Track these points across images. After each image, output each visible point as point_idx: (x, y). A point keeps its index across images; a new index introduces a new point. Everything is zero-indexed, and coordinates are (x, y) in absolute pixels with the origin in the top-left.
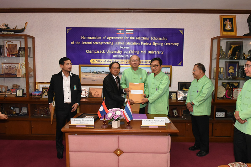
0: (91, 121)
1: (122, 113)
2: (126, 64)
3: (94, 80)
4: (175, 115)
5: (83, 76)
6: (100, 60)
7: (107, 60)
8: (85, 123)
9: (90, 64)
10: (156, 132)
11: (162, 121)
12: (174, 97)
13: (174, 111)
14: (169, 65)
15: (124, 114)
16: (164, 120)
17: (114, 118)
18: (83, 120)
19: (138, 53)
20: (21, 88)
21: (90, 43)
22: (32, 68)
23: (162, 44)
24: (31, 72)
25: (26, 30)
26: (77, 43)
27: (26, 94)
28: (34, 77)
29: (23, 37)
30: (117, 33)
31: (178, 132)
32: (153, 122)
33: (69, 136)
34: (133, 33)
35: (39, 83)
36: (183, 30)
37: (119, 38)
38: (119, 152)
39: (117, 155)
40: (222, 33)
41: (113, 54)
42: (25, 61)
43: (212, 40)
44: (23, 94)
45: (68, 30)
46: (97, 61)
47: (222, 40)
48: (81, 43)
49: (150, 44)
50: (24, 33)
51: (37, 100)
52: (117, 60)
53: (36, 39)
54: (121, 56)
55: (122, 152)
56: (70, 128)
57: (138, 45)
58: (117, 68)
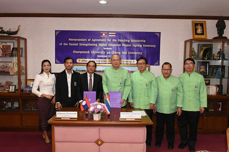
2: (109, 64)
6: (86, 60)
8: (69, 116)
10: (132, 124)
11: (138, 114)
19: (119, 53)
20: (14, 85)
21: (77, 45)
22: (24, 66)
23: (141, 46)
24: (23, 70)
25: (19, 33)
26: (65, 44)
27: (18, 90)
28: (25, 74)
29: (16, 39)
30: (101, 36)
31: (153, 124)
32: (130, 115)
33: (55, 127)
34: (115, 36)
35: (30, 79)
36: (160, 33)
37: (102, 40)
38: (100, 142)
39: (99, 145)
40: (194, 37)
41: (97, 54)
42: (18, 60)
43: (186, 42)
44: (15, 90)
45: (57, 33)
46: (83, 61)
47: (194, 42)
48: (68, 44)
49: (130, 45)
50: (17, 35)
51: (28, 96)
52: (101, 60)
53: (28, 41)
54: (104, 56)
55: (103, 142)
56: (56, 120)
57: (120, 47)
58: (93, 66)
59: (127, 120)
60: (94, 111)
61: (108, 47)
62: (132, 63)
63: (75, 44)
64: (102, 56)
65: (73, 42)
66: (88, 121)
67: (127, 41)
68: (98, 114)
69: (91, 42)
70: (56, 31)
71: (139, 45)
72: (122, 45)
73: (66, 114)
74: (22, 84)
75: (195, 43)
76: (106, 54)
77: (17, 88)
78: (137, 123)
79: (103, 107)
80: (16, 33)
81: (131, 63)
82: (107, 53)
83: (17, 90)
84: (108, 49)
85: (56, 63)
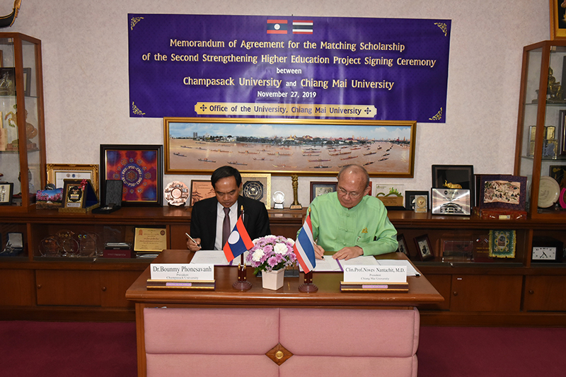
0: (205, 270)
2: (292, 117)
3: (206, 160)
4: (424, 255)
5: (174, 148)
6: (222, 105)
7: (240, 105)
8: (189, 276)
9: (194, 114)
10: (382, 301)
11: (398, 270)
12: (421, 206)
13: (420, 243)
14: (408, 118)
15: (295, 251)
16: (405, 267)
17: (269, 262)
18: (183, 268)
19: (325, 86)
20: (7, 183)
21: (195, 58)
22: (36, 125)
23: (390, 63)
24: (32, 137)
25: (17, 21)
26: (159, 57)
27: (21, 197)
28: (41, 150)
29: (10, 40)
30: (269, 32)
31: (440, 301)
32: (373, 273)
33: (146, 310)
34: (312, 31)
35: (56, 165)
36: (448, 22)
37: (272, 45)
38: (279, 352)
39: (279, 363)
40: (555, 34)
41: (257, 88)
42: (17, 106)
43: (527, 50)
44: (12, 196)
45: (134, 21)
46: (214, 108)
47: (555, 52)
48: (169, 58)
49: (356, 61)
50: (11, 30)
51: (50, 214)
52: (267, 105)
53: (44, 47)
54: (279, 95)
55: (288, 354)
56: (149, 289)
57: (326, 65)
59: (365, 288)
60: (266, 263)
61: (288, 65)
62: (363, 115)
63: (189, 58)
64: (271, 94)
65: (183, 50)
66: (245, 290)
67: (347, 46)
68: (276, 272)
69: (239, 51)
70: (130, 16)
71: (383, 61)
72: (332, 60)
73: (180, 272)
74: (31, 179)
75: (557, 53)
76: (282, 89)
77: (17, 191)
78: (394, 298)
79: (292, 249)
80: (7, 21)
81: (360, 116)
82: (288, 84)
83: (18, 196)
84: (288, 71)
85: (132, 115)
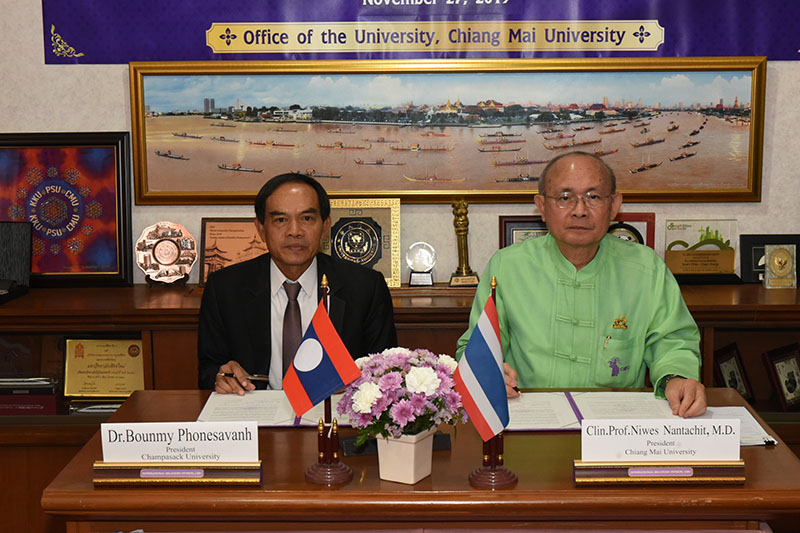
0: (237, 436)
1: (450, 382)
2: (451, 55)
3: (237, 168)
4: (790, 396)
5: (157, 140)
6: (275, 28)
7: (319, 28)
8: (198, 452)
9: (206, 54)
10: (677, 507)
11: (717, 430)
12: (781, 272)
13: (779, 366)
14: (745, 50)
15: (459, 386)
16: (735, 423)
17: (393, 414)
18: (182, 432)
32: (654, 438)
46: (255, 37)
52: (388, 27)
56: (99, 486)
58: (306, 216)
59: (635, 476)
60: (385, 417)
62: (630, 44)
66: (337, 486)
68: (413, 438)
73: (175, 443)
78: (709, 500)
81: (624, 47)
85: (51, 58)
